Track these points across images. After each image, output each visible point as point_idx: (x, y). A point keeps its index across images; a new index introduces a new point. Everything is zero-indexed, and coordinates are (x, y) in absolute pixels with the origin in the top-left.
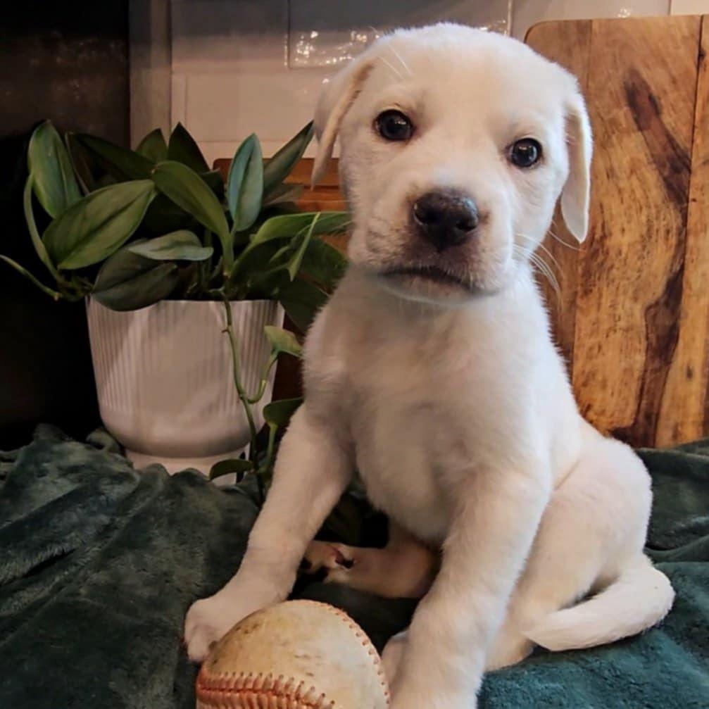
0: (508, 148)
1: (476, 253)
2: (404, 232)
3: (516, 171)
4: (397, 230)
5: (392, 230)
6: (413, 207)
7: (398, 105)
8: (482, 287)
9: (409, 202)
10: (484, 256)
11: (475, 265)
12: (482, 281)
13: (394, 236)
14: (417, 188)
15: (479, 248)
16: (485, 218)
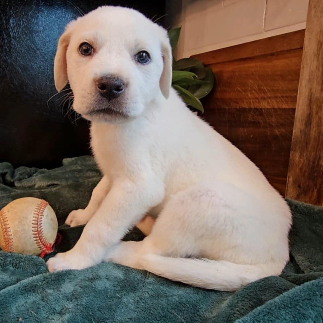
0: (135, 55)
1: (125, 100)
2: (94, 94)
3: (140, 65)
4: (91, 94)
5: (88, 94)
6: (96, 83)
7: (87, 40)
8: (129, 114)
9: (94, 81)
10: (128, 101)
11: (125, 105)
12: (129, 112)
13: (90, 96)
14: (97, 75)
15: (125, 98)
16: (127, 85)
